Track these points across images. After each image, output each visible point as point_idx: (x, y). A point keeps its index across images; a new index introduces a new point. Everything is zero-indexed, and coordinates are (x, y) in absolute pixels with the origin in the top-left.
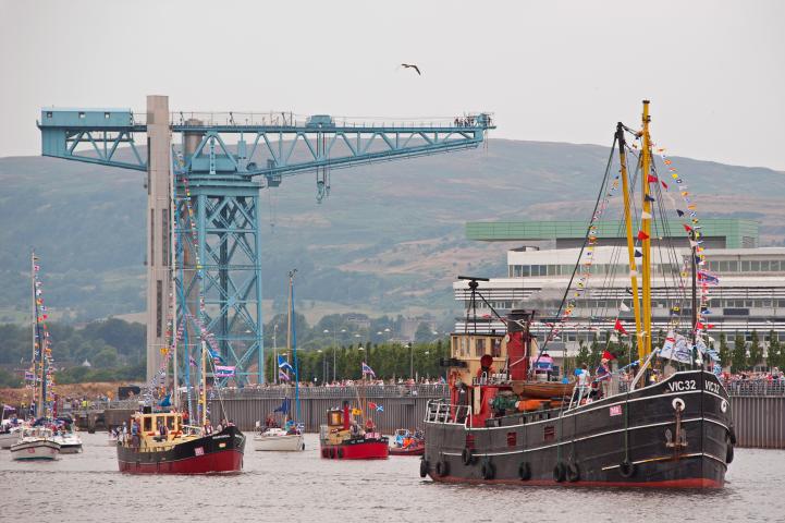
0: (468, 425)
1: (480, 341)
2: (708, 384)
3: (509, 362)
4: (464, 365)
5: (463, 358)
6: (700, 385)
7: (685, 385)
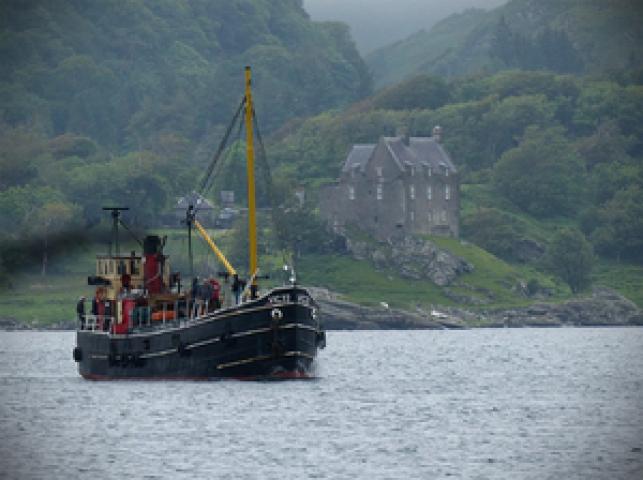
0: (112, 333)
1: (122, 263)
2: (300, 298)
3: (145, 279)
4: (108, 283)
5: (107, 277)
6: (293, 298)
7: (281, 299)
